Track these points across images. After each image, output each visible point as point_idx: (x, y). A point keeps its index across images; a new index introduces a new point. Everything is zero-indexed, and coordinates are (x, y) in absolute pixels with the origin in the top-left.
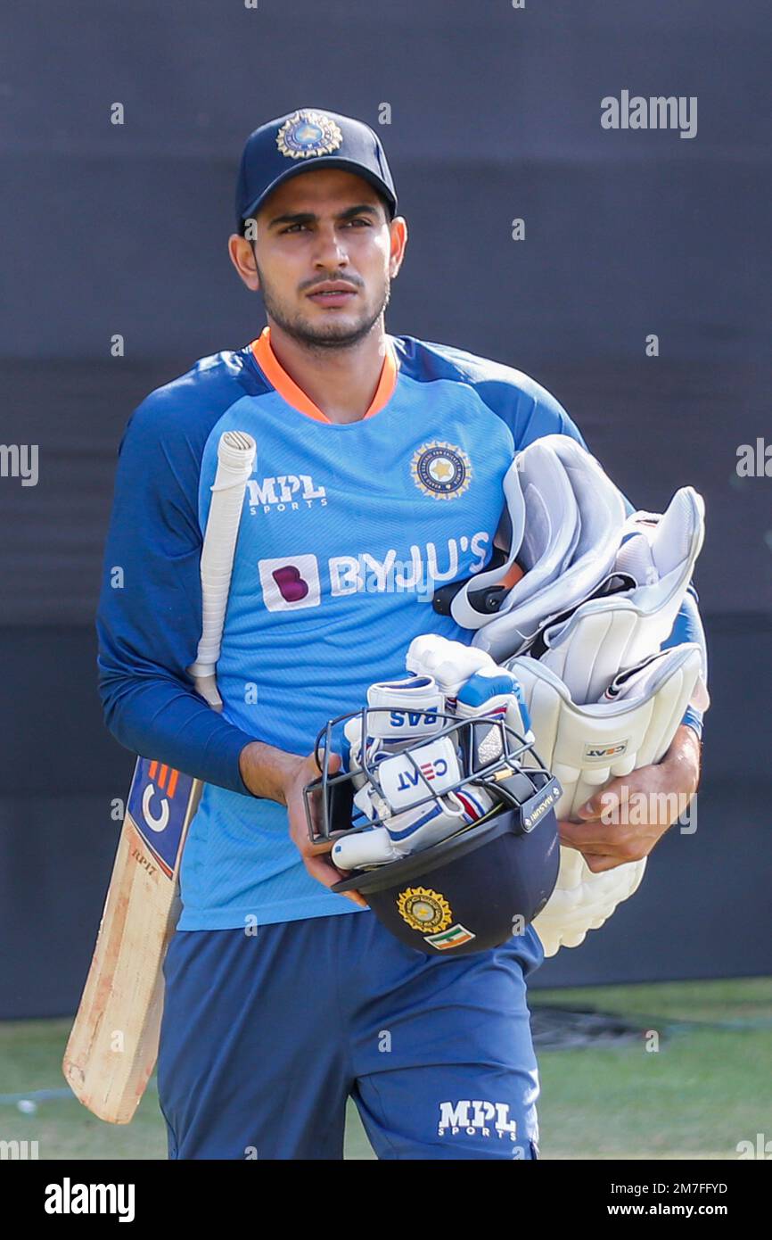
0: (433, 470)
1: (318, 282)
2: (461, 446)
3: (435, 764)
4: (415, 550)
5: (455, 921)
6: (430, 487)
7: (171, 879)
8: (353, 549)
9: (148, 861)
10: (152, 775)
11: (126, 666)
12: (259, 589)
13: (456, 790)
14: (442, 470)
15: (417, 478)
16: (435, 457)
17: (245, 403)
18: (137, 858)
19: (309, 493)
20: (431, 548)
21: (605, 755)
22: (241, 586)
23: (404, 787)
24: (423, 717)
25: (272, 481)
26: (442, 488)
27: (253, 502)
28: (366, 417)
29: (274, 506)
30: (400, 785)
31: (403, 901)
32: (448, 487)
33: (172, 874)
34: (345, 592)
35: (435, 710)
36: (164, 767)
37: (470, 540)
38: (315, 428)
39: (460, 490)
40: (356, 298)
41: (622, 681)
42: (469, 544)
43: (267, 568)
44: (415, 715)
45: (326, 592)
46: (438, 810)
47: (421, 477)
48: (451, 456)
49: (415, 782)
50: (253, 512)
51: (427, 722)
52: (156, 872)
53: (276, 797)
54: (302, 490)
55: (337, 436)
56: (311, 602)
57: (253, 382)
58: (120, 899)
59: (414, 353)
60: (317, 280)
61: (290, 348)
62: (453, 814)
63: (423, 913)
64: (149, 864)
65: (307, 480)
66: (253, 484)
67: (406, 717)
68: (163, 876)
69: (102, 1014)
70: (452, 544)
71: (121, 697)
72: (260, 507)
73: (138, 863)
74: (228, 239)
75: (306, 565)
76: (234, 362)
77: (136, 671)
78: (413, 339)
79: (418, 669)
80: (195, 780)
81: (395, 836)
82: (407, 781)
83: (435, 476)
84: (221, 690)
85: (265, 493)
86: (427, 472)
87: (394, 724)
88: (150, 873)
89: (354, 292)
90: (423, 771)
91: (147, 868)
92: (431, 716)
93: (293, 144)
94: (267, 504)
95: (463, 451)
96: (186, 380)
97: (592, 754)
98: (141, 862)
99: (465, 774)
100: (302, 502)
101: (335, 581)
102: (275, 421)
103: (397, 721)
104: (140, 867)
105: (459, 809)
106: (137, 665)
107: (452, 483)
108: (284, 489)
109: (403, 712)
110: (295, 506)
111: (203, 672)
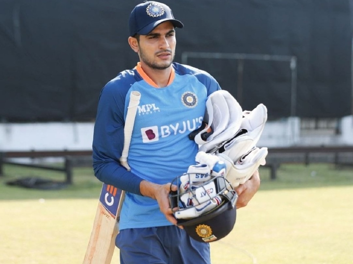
0: (188, 100)
1: (161, 52)
2: (194, 93)
3: (210, 189)
4: (184, 123)
5: (213, 234)
6: (187, 104)
7: (115, 219)
8: (168, 124)
9: (107, 214)
10: (108, 190)
11: (102, 159)
12: (141, 136)
13: (215, 197)
14: (190, 100)
15: (183, 102)
16: (188, 96)
17: (136, 84)
18: (103, 214)
19: (155, 109)
20: (188, 122)
21: (241, 179)
22: (136, 135)
23: (202, 196)
24: (204, 176)
25: (144, 106)
26: (190, 105)
27: (140, 112)
28: (168, 85)
29: (145, 113)
30: (201, 196)
31: (198, 228)
32: (192, 104)
33: (115, 217)
34: (166, 136)
35: (207, 174)
36: (112, 187)
37: (198, 119)
38: (155, 89)
39: (195, 105)
40: (170, 56)
41: (244, 158)
42: (198, 120)
43: (143, 131)
44: (202, 175)
45: (160, 137)
46: (210, 203)
47: (184, 102)
48: (192, 95)
49: (205, 195)
50: (140, 115)
51: (205, 177)
52: (109, 217)
53: (151, 196)
54: (153, 108)
55: (161, 92)
56: (156, 139)
57: (137, 78)
58: (97, 225)
59: (178, 67)
60: (160, 52)
61: (148, 68)
62: (214, 204)
63: (204, 232)
64: (107, 215)
65: (154, 105)
66: (139, 107)
67: (200, 176)
68: (112, 218)
69: (92, 258)
70: (194, 121)
71: (101, 168)
72: (142, 113)
73: (104, 215)
74: (128, 38)
75: (155, 129)
76: (131, 72)
77: (106, 160)
78: (177, 63)
79: (200, 161)
80: (123, 191)
81: (198, 210)
82: (203, 195)
83: (188, 101)
84: (129, 164)
85: (142, 109)
86: (186, 100)
87: (196, 178)
88: (108, 217)
89: (170, 54)
90: (207, 191)
91: (107, 216)
92: (206, 175)
93: (152, 13)
94: (143, 112)
95: (195, 94)
96: (118, 78)
97: (237, 179)
98: (105, 214)
99: (217, 192)
100: (153, 111)
101: (163, 133)
102: (144, 88)
103: (197, 177)
104: (104, 216)
105: (215, 202)
106: (105, 158)
107: (193, 103)
108: (147, 107)
109: (199, 174)
110: (151, 112)
111: (124, 159)
